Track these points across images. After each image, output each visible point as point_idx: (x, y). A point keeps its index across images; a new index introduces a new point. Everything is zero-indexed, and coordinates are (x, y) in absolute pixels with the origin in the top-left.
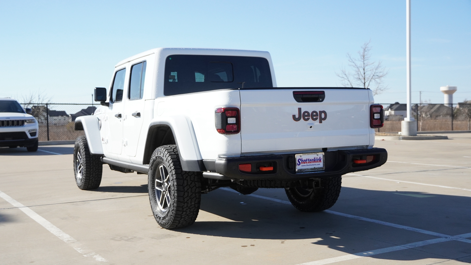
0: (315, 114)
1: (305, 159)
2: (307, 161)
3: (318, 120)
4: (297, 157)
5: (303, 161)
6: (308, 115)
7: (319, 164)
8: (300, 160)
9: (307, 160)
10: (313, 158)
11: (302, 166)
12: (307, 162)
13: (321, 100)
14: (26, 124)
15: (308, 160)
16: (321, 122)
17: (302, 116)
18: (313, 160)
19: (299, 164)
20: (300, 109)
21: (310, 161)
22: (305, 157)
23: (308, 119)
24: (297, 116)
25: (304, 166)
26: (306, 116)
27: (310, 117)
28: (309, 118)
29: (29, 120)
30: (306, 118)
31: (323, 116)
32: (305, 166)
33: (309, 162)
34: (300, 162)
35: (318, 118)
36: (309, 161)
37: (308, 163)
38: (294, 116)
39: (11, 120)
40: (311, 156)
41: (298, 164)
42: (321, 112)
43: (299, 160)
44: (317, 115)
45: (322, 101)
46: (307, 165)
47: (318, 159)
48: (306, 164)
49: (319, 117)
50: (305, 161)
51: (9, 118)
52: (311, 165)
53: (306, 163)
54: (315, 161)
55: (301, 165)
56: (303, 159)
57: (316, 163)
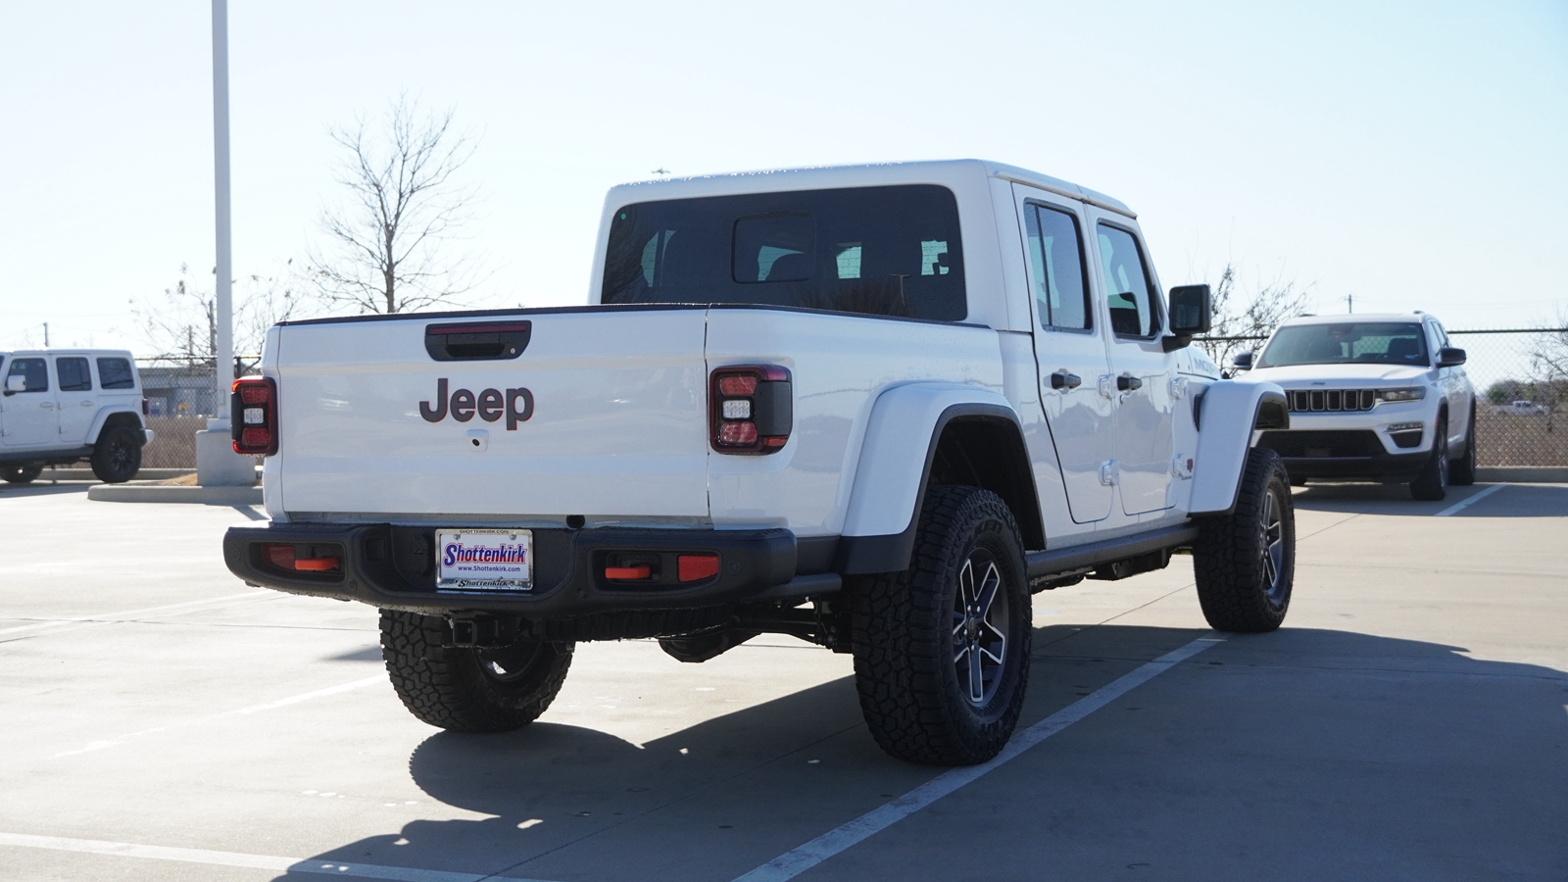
0: (491, 398)
1: (472, 547)
2: (478, 554)
3: (504, 418)
4: (445, 538)
5: (463, 551)
6: (470, 403)
7: (518, 569)
8: (455, 551)
9: (476, 551)
10: (496, 546)
11: (460, 569)
12: (477, 557)
13: (513, 351)
14: (1378, 402)
15: (481, 551)
16: (512, 426)
17: (450, 405)
18: (498, 552)
19: (449, 561)
20: (443, 384)
21: (489, 555)
22: (470, 540)
23: (468, 417)
24: (434, 407)
25: (465, 569)
26: (464, 405)
27: (476, 410)
28: (473, 413)
29: (1397, 391)
30: (463, 411)
31: (520, 404)
32: (470, 569)
33: (483, 558)
34: (455, 554)
35: (501, 412)
36: (483, 554)
37: (481, 559)
38: (424, 407)
39: (1326, 391)
40: (492, 541)
41: (446, 560)
42: (513, 394)
43: (452, 549)
44: (498, 403)
45: (517, 355)
46: (476, 569)
47: (514, 553)
48: (472, 564)
49: (504, 410)
50: (469, 555)
51: (1321, 383)
52: (491, 569)
53: (475, 560)
54: (503, 555)
55: (457, 564)
56: (465, 547)
57: (507, 566)
